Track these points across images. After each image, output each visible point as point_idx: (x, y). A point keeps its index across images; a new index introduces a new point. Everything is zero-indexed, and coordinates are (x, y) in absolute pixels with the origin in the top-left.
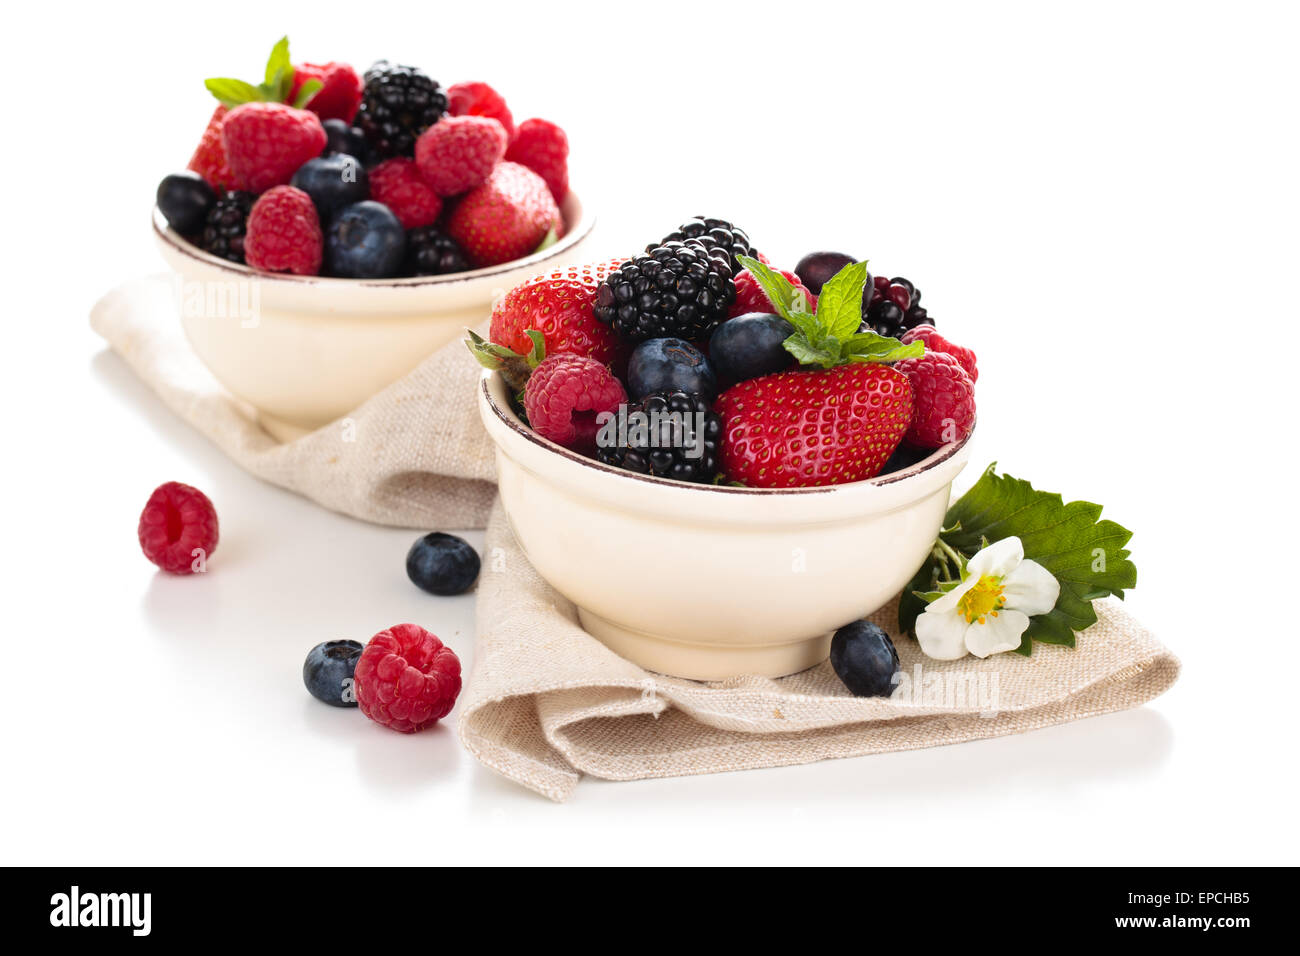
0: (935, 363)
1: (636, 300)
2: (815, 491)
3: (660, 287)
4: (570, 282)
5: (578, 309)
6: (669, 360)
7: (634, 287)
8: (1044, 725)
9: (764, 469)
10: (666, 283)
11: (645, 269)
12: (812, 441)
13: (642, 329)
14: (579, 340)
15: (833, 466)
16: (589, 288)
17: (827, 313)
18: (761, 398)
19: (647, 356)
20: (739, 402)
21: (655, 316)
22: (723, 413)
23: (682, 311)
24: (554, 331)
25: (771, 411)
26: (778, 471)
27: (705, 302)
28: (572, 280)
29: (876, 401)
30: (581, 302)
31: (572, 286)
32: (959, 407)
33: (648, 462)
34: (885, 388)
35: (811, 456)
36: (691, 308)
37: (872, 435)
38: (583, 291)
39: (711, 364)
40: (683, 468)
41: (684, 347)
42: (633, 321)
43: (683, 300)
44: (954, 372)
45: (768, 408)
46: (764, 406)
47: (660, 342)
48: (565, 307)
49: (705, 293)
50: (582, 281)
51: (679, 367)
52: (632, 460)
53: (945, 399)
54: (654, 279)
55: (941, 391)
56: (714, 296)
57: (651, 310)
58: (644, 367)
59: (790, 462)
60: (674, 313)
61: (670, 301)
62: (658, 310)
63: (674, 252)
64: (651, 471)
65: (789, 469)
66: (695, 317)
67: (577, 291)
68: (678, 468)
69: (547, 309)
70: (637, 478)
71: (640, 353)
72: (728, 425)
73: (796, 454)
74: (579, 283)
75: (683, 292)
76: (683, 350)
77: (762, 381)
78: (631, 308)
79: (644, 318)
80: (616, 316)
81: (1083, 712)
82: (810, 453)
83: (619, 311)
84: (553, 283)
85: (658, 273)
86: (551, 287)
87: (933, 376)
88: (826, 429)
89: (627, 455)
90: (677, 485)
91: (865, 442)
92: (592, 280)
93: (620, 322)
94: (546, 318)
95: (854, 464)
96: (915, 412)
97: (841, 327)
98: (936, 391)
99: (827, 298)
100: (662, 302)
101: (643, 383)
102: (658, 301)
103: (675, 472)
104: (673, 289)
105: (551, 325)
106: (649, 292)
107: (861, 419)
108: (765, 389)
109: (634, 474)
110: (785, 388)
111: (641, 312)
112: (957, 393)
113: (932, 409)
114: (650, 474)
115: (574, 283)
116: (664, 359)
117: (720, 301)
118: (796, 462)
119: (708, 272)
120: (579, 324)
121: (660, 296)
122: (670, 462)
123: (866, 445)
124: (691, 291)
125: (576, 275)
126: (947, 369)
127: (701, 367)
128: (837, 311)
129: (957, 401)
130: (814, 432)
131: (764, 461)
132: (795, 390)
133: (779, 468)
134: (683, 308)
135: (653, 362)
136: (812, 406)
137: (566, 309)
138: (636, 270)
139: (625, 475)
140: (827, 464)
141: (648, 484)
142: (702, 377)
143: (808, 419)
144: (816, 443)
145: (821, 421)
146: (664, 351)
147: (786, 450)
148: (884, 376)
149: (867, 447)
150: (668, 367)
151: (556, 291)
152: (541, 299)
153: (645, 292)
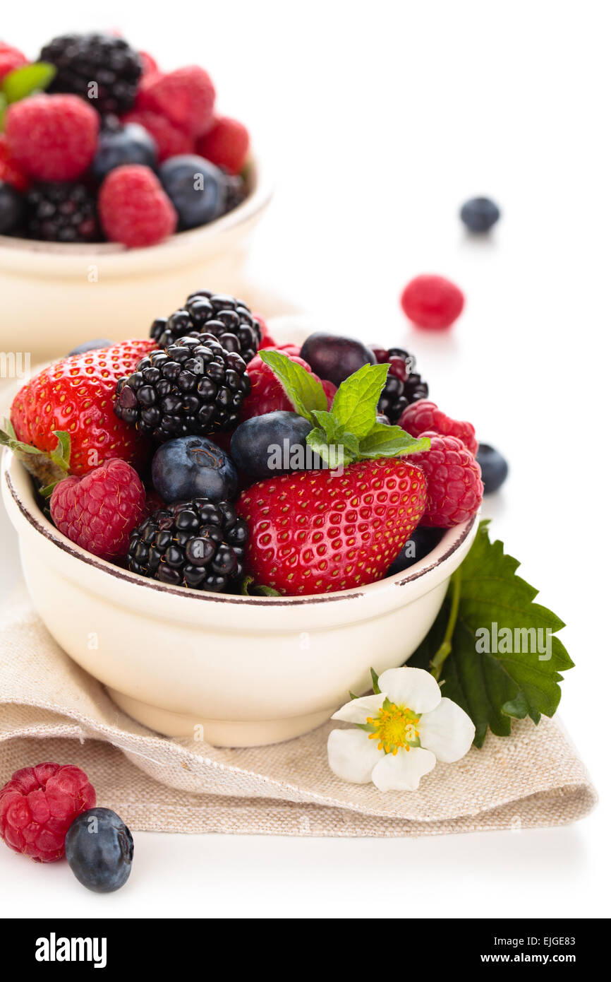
0: (444, 451)
1: (159, 403)
2: (344, 597)
3: (181, 389)
4: (89, 379)
5: (100, 408)
6: (194, 465)
7: (154, 388)
8: (441, 832)
9: (292, 575)
10: (186, 385)
11: (165, 370)
12: (337, 544)
13: (164, 429)
14: (101, 439)
15: (357, 565)
16: (107, 383)
17: (342, 411)
18: (286, 501)
19: (171, 460)
20: (264, 505)
21: (177, 418)
22: (249, 517)
23: (203, 411)
24: (76, 430)
25: (296, 515)
26: (306, 576)
27: (224, 400)
28: (90, 376)
29: (395, 499)
30: (102, 399)
31: (91, 382)
32: (469, 494)
33: (182, 575)
34: (403, 486)
35: (337, 559)
36: (212, 407)
37: (391, 531)
38: (102, 388)
39: (234, 464)
40: (215, 580)
41: (207, 447)
42: (156, 422)
43: (203, 400)
44: (464, 458)
45: (294, 512)
46: (289, 510)
47: (183, 443)
48: (86, 405)
49: (224, 392)
50: (100, 376)
51: (204, 470)
52: (164, 572)
53: (457, 488)
54: (174, 382)
55: (453, 480)
56: (232, 392)
57: (173, 413)
58: (169, 471)
59: (317, 567)
60: (195, 414)
61: (191, 403)
62: (181, 412)
63: (191, 351)
64: (185, 582)
65: (315, 572)
66: (215, 415)
67: (96, 388)
68: (210, 580)
69: (69, 410)
70: (172, 592)
71: (165, 456)
72: (255, 530)
73: (323, 557)
74: (97, 379)
75: (203, 393)
76: (206, 450)
77: (286, 482)
78: (153, 411)
79: (167, 420)
80: (139, 418)
81: (485, 824)
82: (335, 556)
83: (142, 413)
84: (72, 380)
85: (178, 376)
86: (71, 384)
87: (444, 464)
88: (349, 531)
89: (160, 567)
90: (211, 599)
91: (386, 538)
92: (109, 373)
93: (143, 423)
94: (69, 418)
95: (375, 560)
96: (429, 501)
97: (356, 425)
98: (448, 480)
99: (344, 396)
100: (184, 405)
101: (169, 487)
102: (180, 404)
103: (208, 584)
104: (193, 391)
105: (74, 425)
106: (171, 394)
107: (381, 517)
108: (289, 492)
109: (169, 586)
110: (308, 489)
111: (163, 414)
112: (467, 481)
113: (444, 498)
114: (184, 586)
115: (92, 379)
116: (190, 463)
117: (237, 396)
118: (323, 565)
119: (225, 369)
120: (101, 422)
121: (181, 399)
122: (203, 575)
123: (386, 539)
124: (211, 392)
125: (93, 369)
126: (457, 457)
127: (224, 468)
128: (353, 409)
129: (468, 489)
130: (338, 534)
131: (293, 566)
132: (318, 493)
133: (307, 573)
134: (204, 408)
135: (179, 466)
136: (335, 508)
137: (87, 408)
138: (156, 373)
139: (160, 589)
140: (351, 564)
141: (183, 598)
142: (226, 479)
143: (332, 522)
144: (340, 546)
145: (344, 523)
146: (189, 454)
147: (313, 555)
148: (401, 474)
149: (386, 542)
150: (193, 470)
151: (77, 390)
152: (62, 399)
153: (167, 395)
